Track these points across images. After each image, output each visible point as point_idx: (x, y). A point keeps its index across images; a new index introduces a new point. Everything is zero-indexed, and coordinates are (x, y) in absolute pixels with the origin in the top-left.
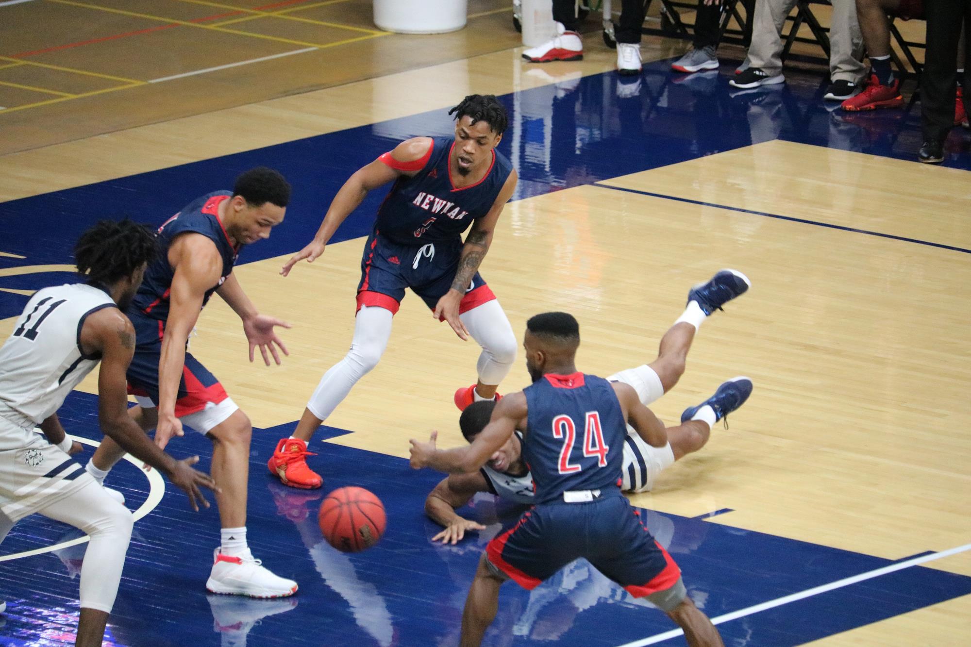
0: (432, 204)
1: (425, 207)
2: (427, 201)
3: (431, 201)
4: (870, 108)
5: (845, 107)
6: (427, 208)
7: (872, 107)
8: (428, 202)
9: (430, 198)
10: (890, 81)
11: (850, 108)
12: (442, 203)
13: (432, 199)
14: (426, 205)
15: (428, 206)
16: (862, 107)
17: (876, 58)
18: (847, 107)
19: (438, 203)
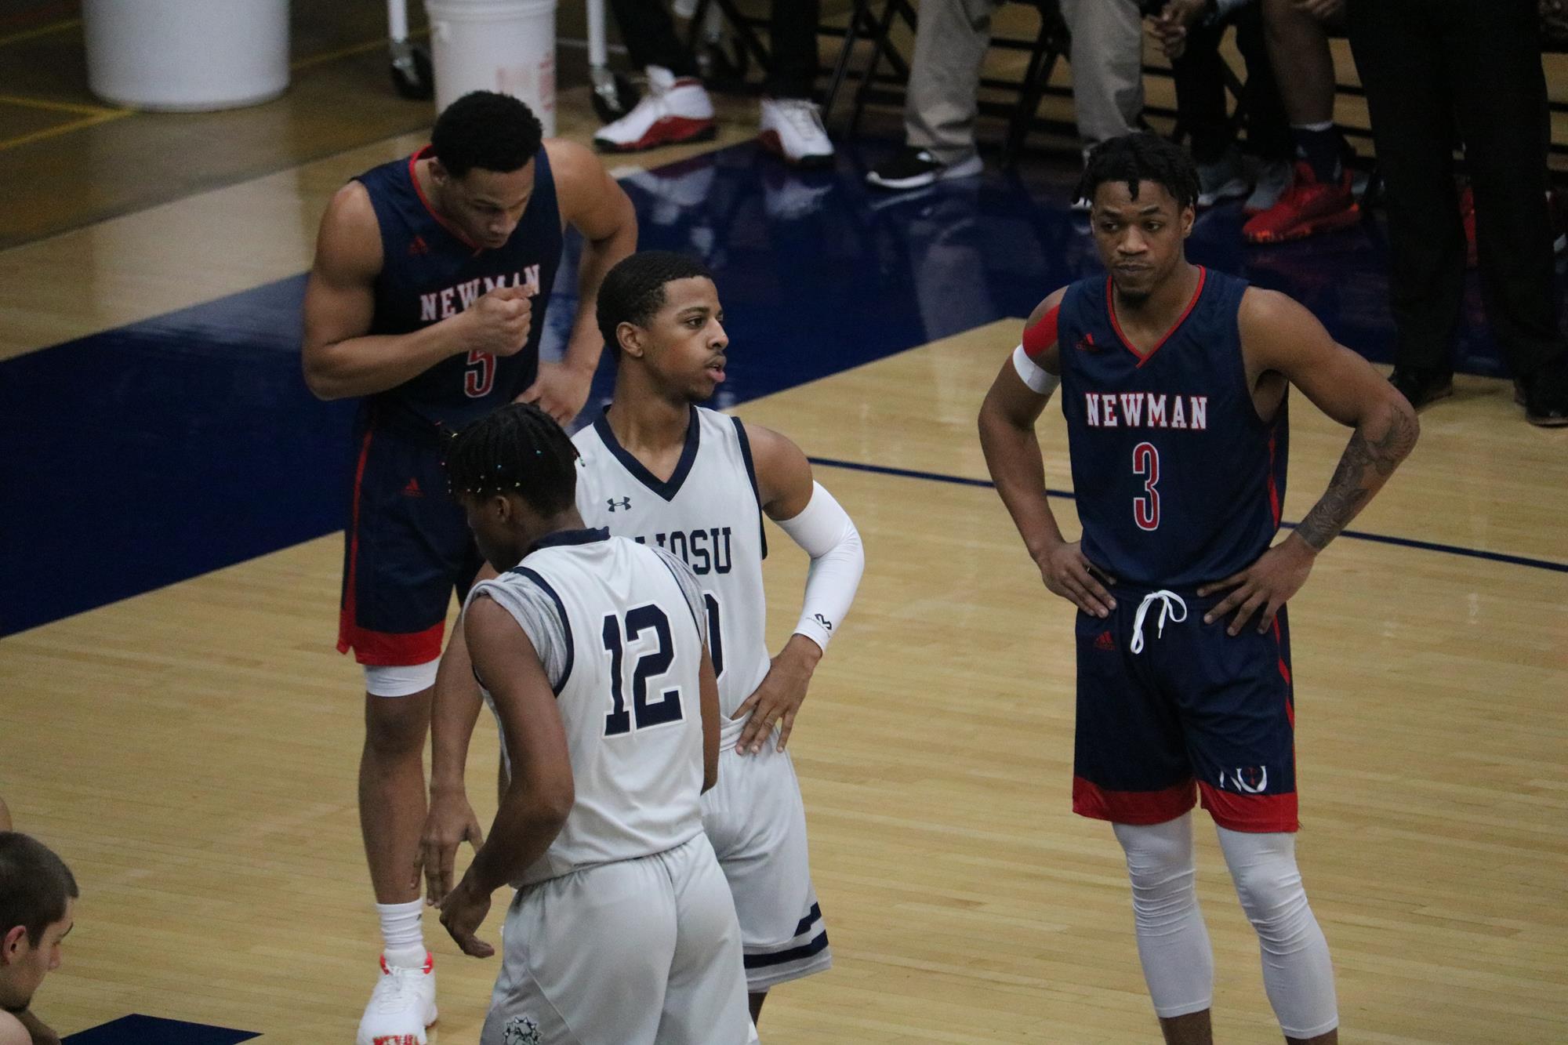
0: (1118, 411)
1: (1111, 422)
2: (1108, 410)
3: (1115, 407)
4: (1304, 232)
5: (1254, 237)
6: (1114, 423)
7: (1308, 231)
8: (1111, 409)
9: (1110, 402)
10: (1336, 175)
11: (1265, 238)
12: (1136, 401)
13: (1114, 402)
14: (1111, 419)
15: (1115, 418)
16: (1289, 233)
17: (1309, 127)
18: (1259, 235)
19: (1128, 402)
